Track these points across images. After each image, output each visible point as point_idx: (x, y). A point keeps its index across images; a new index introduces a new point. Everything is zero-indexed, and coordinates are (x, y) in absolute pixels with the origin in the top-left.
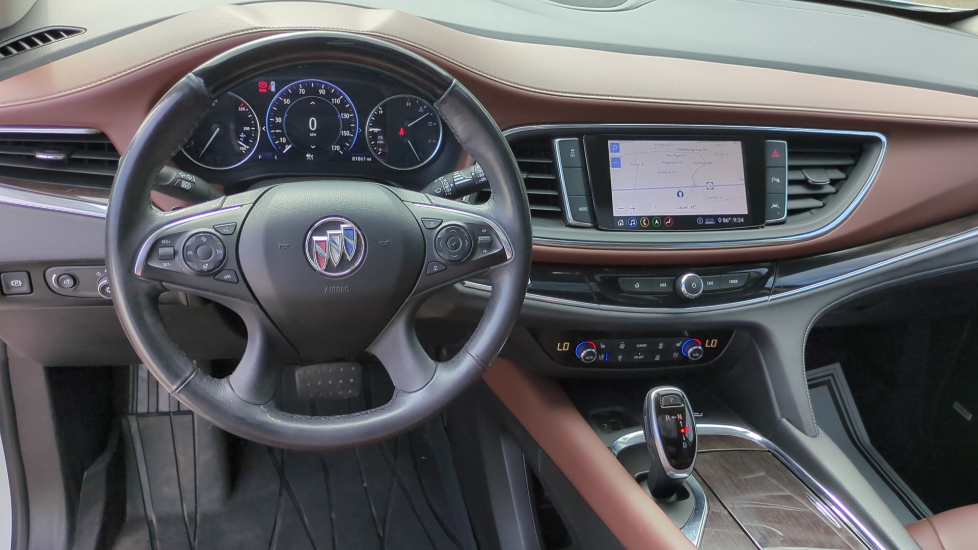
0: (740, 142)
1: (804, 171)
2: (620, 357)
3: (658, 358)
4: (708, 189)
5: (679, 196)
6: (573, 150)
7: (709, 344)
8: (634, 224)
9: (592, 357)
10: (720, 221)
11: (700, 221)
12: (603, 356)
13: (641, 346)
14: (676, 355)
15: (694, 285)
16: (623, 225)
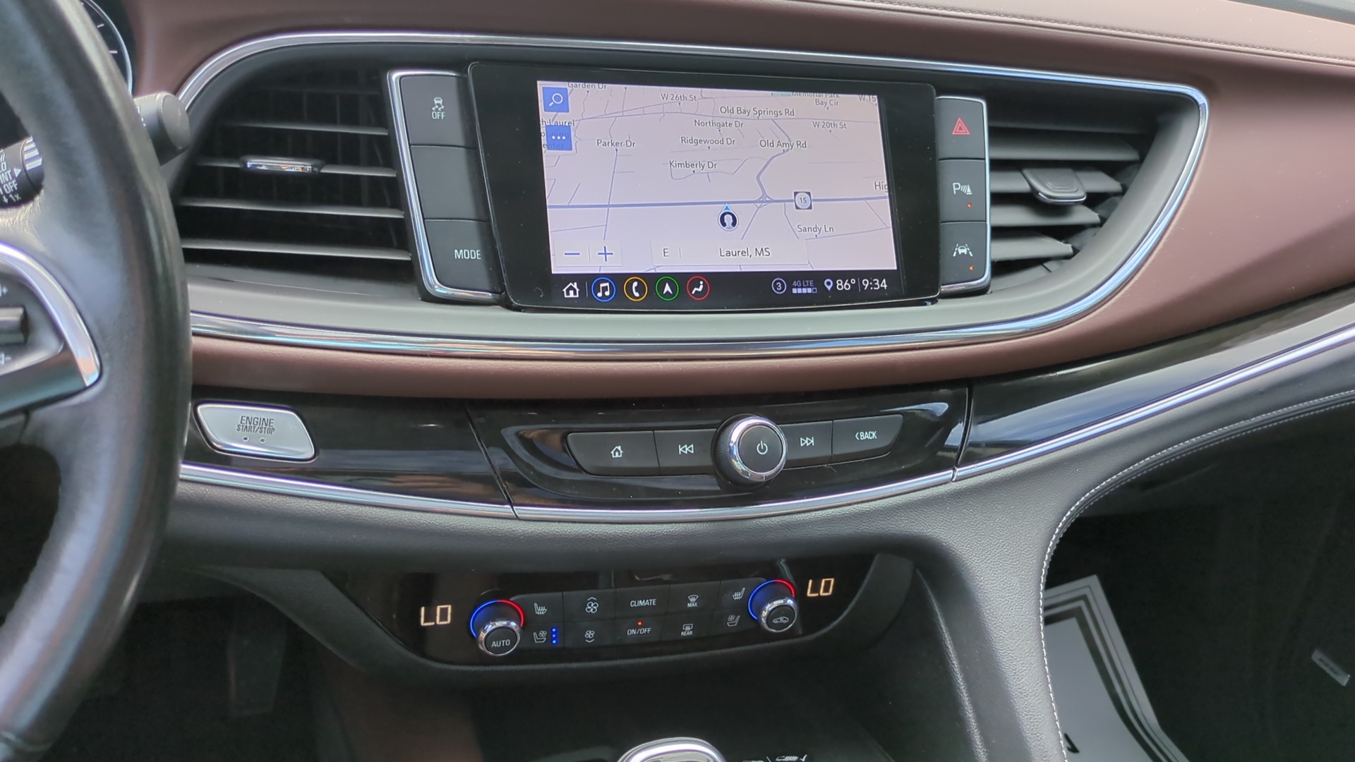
0: (873, 100)
1: (1026, 172)
2: (590, 634)
3: (687, 631)
4: (797, 208)
5: (724, 224)
6: (441, 102)
7: (816, 588)
8: (607, 293)
9: (507, 642)
10: (829, 288)
11: (779, 288)
12: (543, 634)
13: (641, 603)
14: (733, 620)
15: (762, 448)
16: (577, 296)
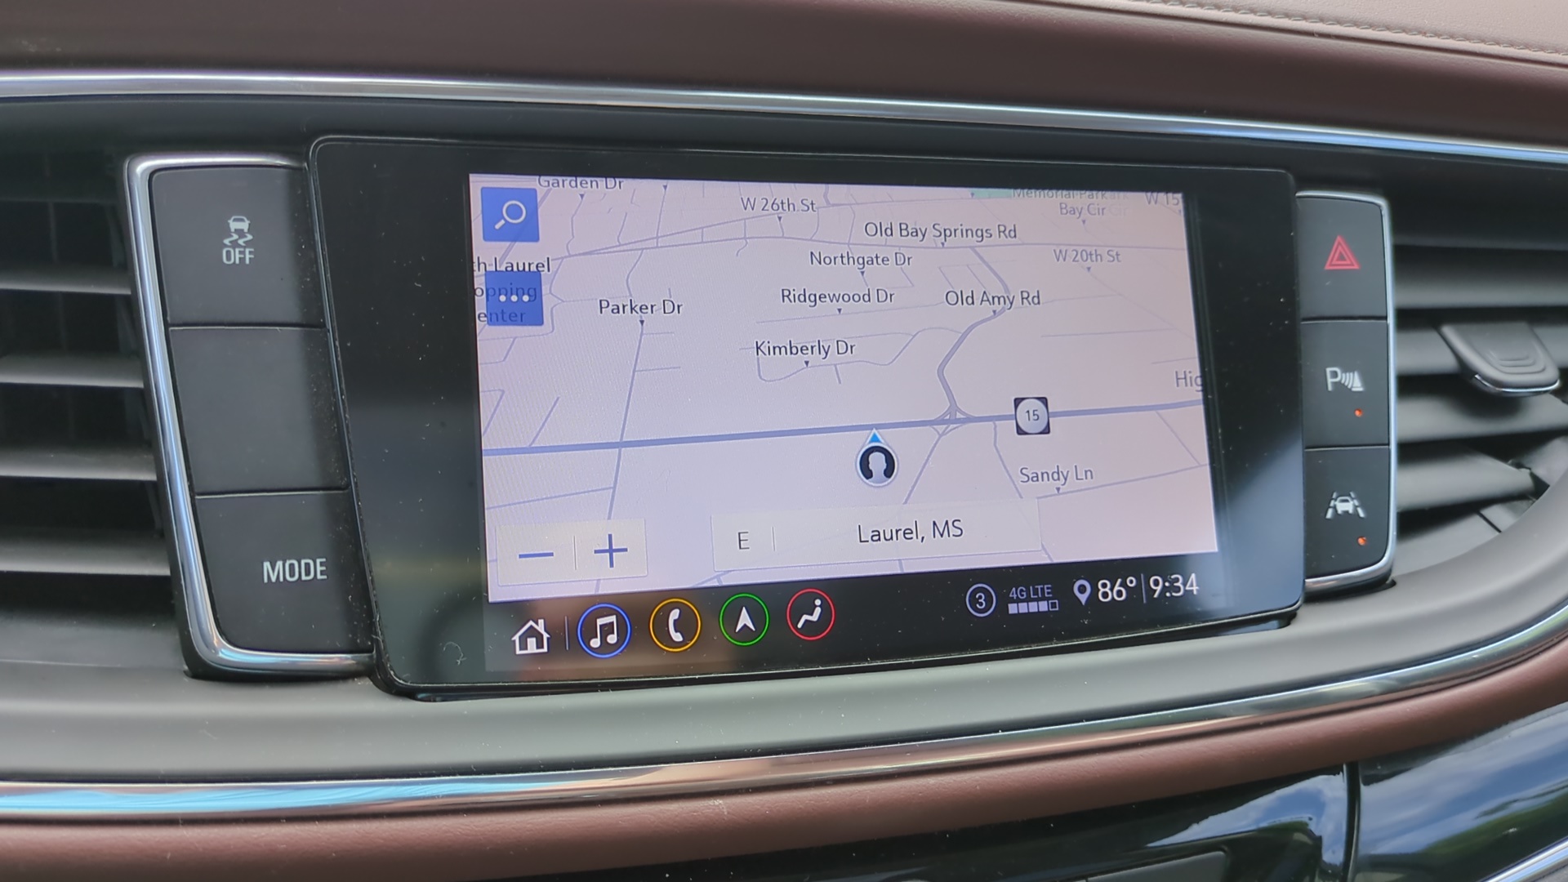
0: (1179, 196)
1: (1448, 331)
4: (1020, 431)
5: (868, 473)
6: (244, 226)
8: (612, 639)
10: (1083, 598)
11: (981, 607)
16: (545, 649)
